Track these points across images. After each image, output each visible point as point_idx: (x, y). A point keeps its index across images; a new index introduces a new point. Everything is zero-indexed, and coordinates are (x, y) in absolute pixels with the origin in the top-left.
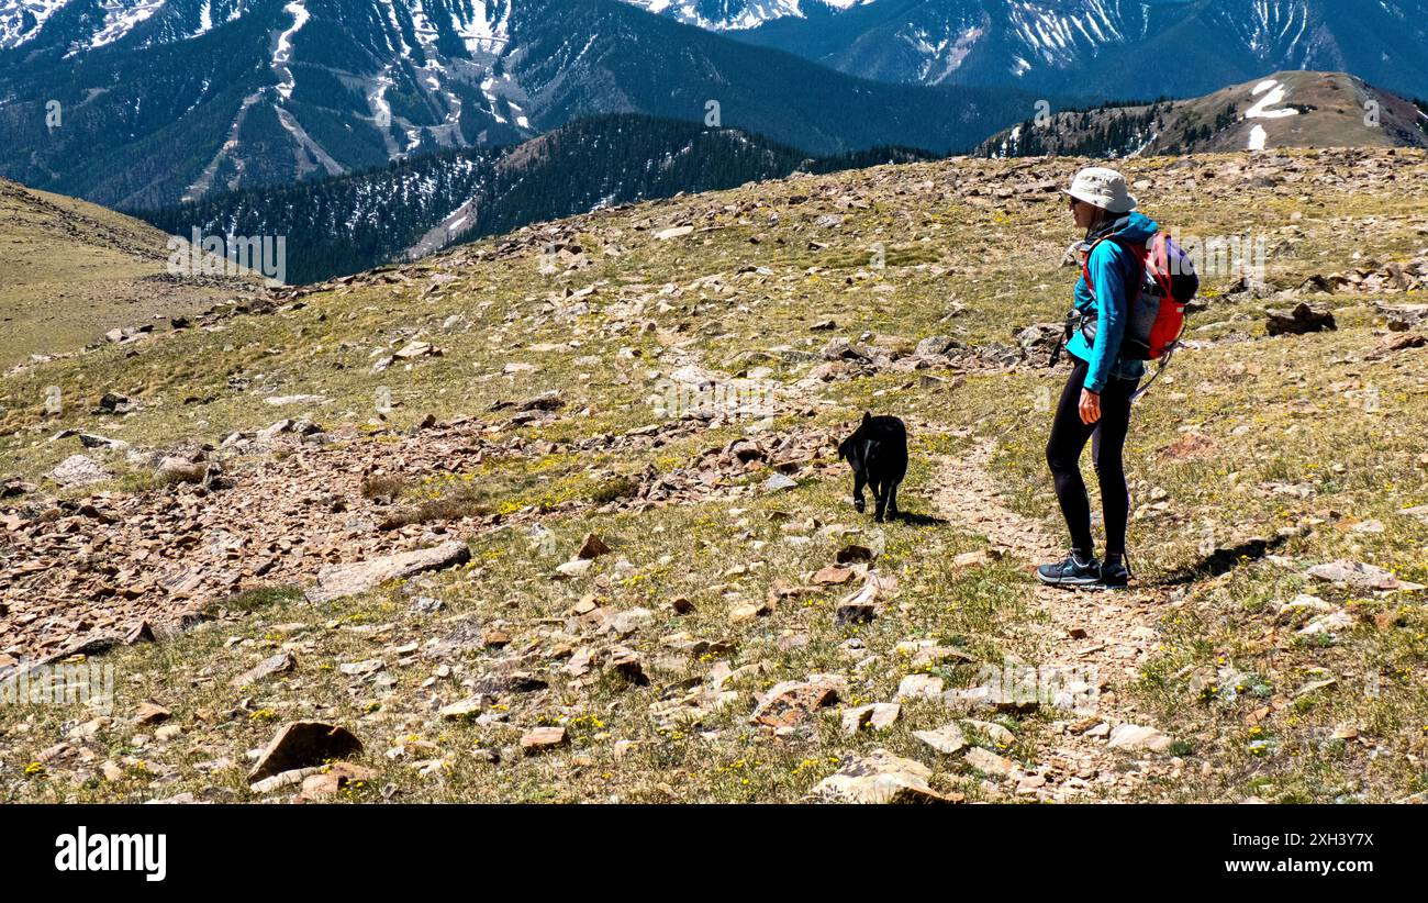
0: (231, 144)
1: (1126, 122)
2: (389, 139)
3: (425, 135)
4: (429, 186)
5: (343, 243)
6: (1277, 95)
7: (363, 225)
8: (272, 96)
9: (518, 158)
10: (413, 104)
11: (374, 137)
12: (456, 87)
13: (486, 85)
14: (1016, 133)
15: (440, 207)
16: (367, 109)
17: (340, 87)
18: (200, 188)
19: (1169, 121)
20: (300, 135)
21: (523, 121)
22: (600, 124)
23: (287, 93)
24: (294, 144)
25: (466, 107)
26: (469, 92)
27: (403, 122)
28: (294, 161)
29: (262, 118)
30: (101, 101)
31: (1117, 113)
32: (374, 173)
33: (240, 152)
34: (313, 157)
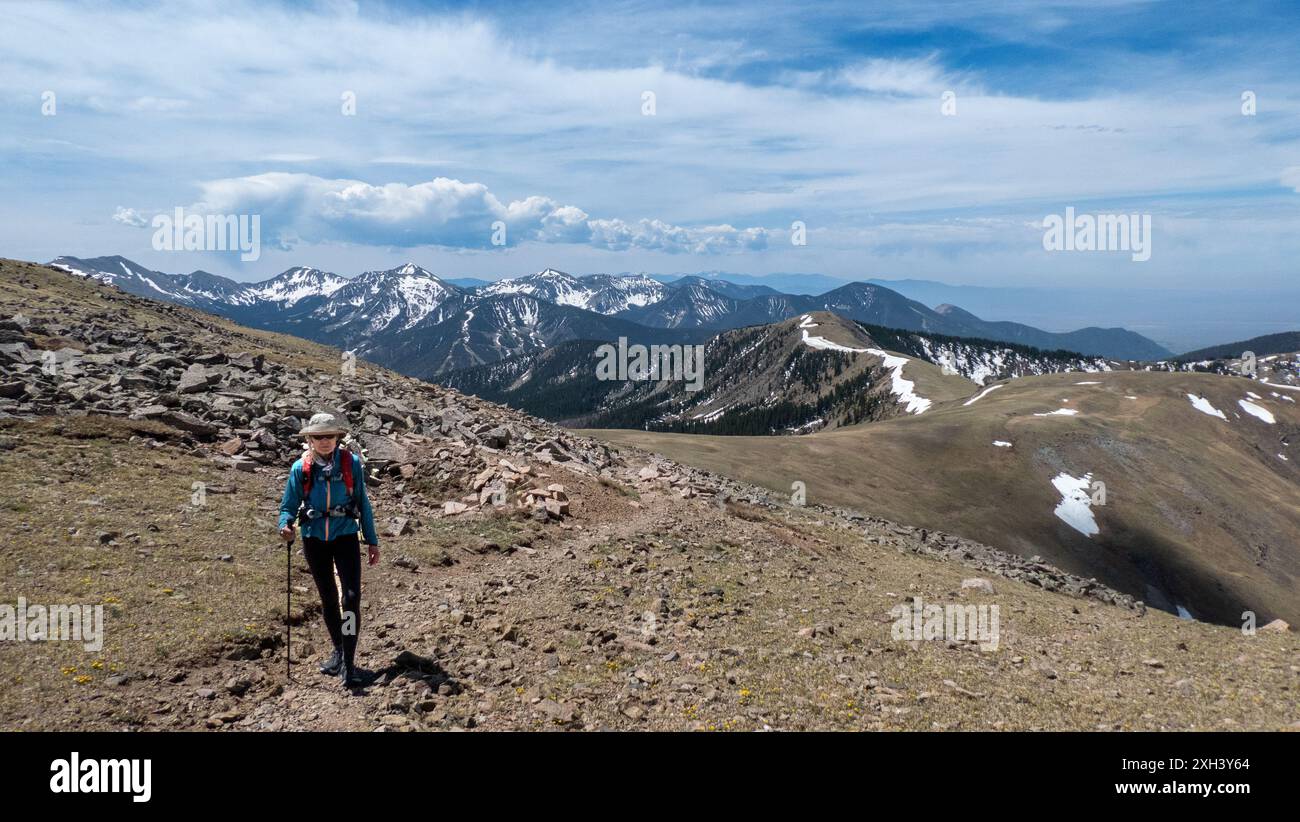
0: (450, 357)
1: (756, 331)
2: (501, 353)
3: (512, 351)
4: (515, 366)
5: (487, 387)
6: (809, 320)
7: (493, 381)
8: (463, 341)
9: (545, 355)
10: (507, 341)
11: (495, 353)
12: (522, 336)
13: (531, 335)
14: (718, 337)
15: (519, 373)
16: (493, 344)
17: (485, 338)
18: (439, 372)
19: (771, 331)
20: (472, 353)
21: (543, 346)
22: (572, 343)
23: (467, 340)
24: (470, 355)
25: (525, 342)
26: (526, 338)
27: (505, 347)
28: (470, 361)
29: (460, 347)
30: (408, 346)
31: (752, 329)
32: (497, 363)
33: (452, 359)
34: (476, 360)
